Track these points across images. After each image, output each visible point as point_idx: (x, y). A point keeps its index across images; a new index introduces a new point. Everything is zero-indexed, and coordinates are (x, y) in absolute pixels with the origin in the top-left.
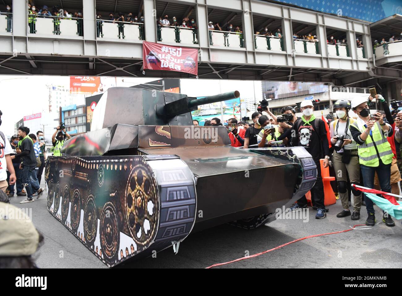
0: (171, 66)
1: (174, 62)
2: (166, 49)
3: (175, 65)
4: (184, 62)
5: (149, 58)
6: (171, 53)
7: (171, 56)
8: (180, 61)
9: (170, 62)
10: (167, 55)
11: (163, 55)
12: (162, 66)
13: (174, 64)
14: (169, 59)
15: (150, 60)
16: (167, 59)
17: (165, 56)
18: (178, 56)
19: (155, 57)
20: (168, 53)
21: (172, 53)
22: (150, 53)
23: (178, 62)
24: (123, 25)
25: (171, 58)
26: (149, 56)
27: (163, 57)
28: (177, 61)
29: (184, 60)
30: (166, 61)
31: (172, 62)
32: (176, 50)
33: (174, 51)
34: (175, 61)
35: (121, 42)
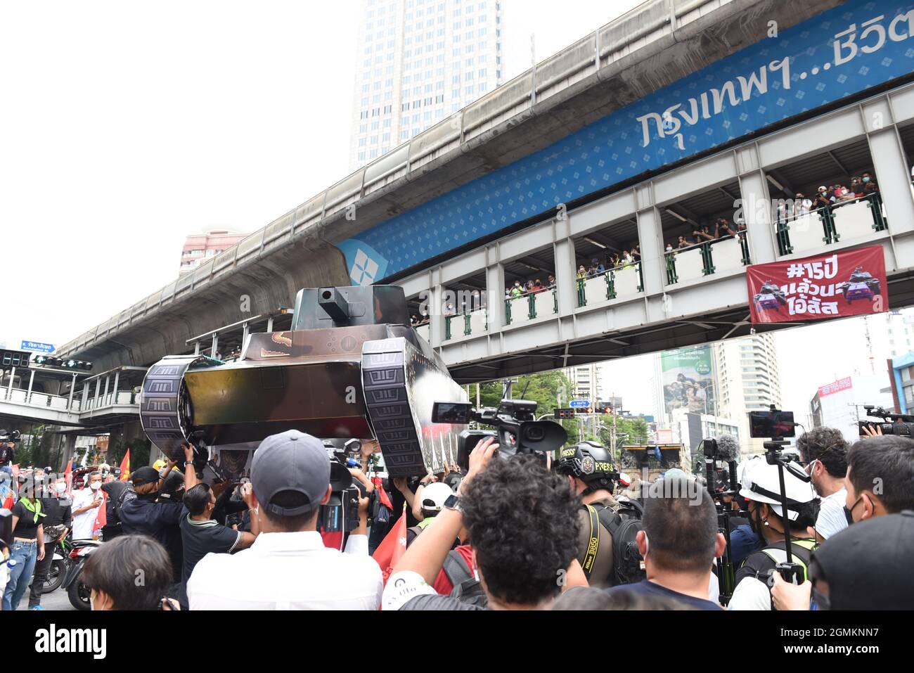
0: (813, 309)
1: (818, 296)
2: (797, 269)
3: (823, 304)
4: (845, 289)
5: (761, 299)
6: (811, 276)
7: (810, 282)
8: (835, 289)
9: (810, 297)
10: (800, 284)
11: (793, 285)
12: (791, 312)
13: (820, 300)
14: (806, 291)
15: (762, 303)
16: (802, 291)
17: (797, 286)
18: (828, 276)
19: (775, 295)
20: (803, 276)
21: (814, 274)
22: (762, 290)
23: (831, 293)
24: (709, 247)
25: (812, 286)
26: (760, 295)
27: (793, 291)
28: (826, 291)
29: (844, 283)
30: (800, 298)
31: (814, 298)
32: (824, 263)
33: (818, 268)
34: (823, 294)
35: (706, 281)
